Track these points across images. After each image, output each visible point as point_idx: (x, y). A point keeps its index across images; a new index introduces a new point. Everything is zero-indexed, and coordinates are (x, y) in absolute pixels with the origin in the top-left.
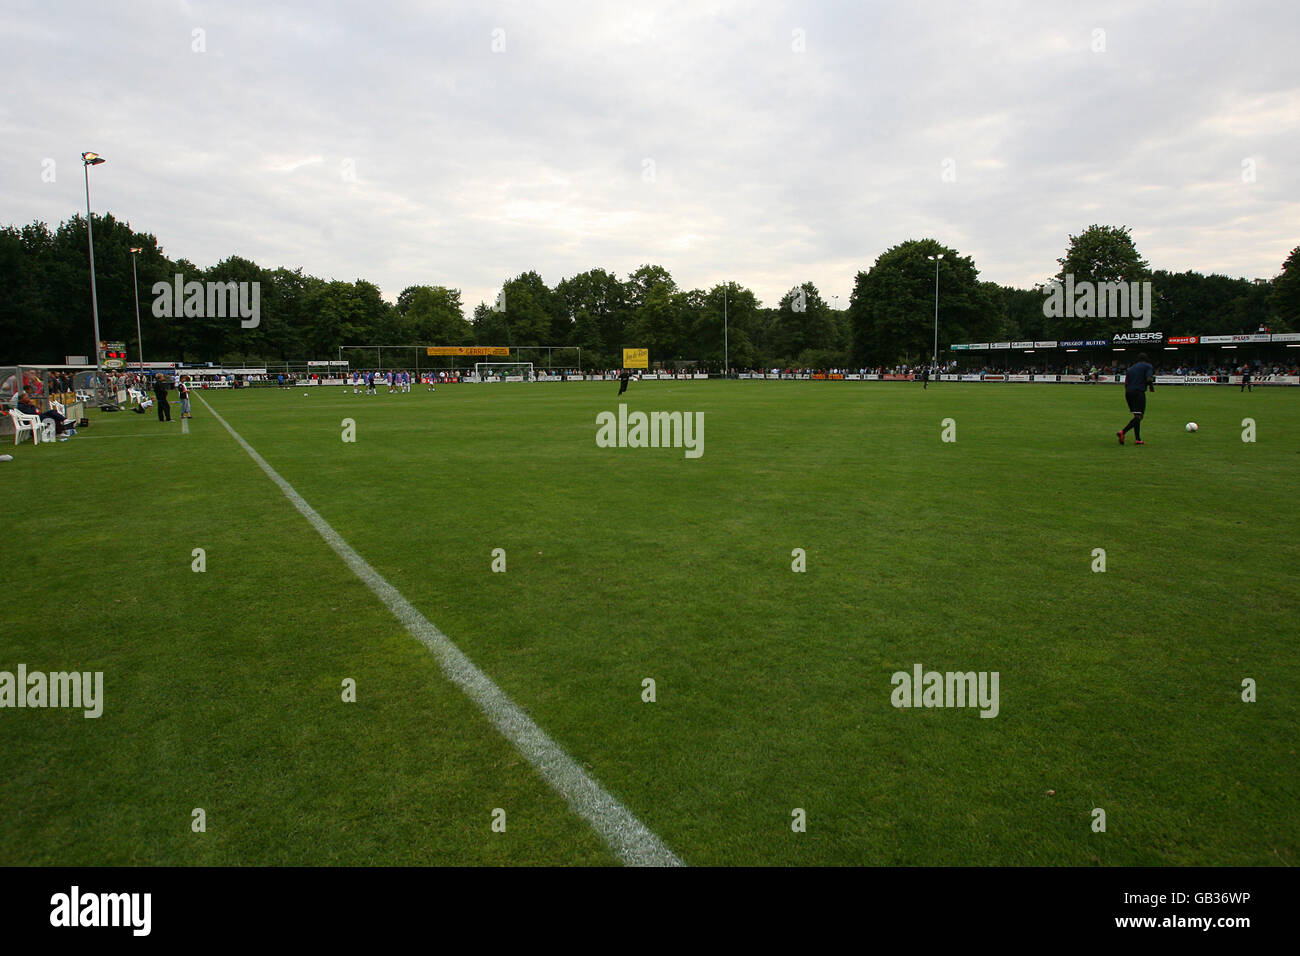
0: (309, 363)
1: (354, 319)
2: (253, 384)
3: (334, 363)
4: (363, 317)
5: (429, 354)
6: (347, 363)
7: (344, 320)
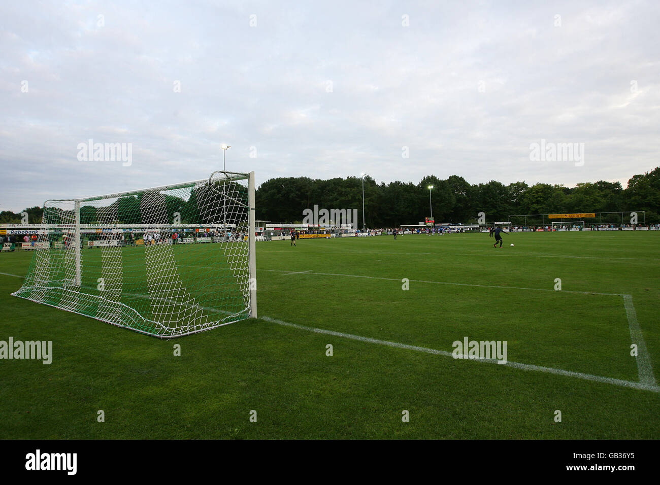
0: (495, 223)
1: (538, 202)
2: (466, 232)
3: (505, 223)
4: (542, 201)
5: (549, 218)
6: (510, 223)
7: (533, 203)
